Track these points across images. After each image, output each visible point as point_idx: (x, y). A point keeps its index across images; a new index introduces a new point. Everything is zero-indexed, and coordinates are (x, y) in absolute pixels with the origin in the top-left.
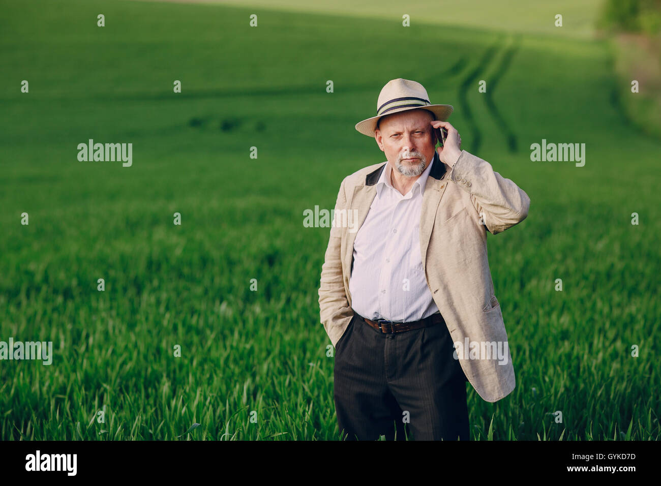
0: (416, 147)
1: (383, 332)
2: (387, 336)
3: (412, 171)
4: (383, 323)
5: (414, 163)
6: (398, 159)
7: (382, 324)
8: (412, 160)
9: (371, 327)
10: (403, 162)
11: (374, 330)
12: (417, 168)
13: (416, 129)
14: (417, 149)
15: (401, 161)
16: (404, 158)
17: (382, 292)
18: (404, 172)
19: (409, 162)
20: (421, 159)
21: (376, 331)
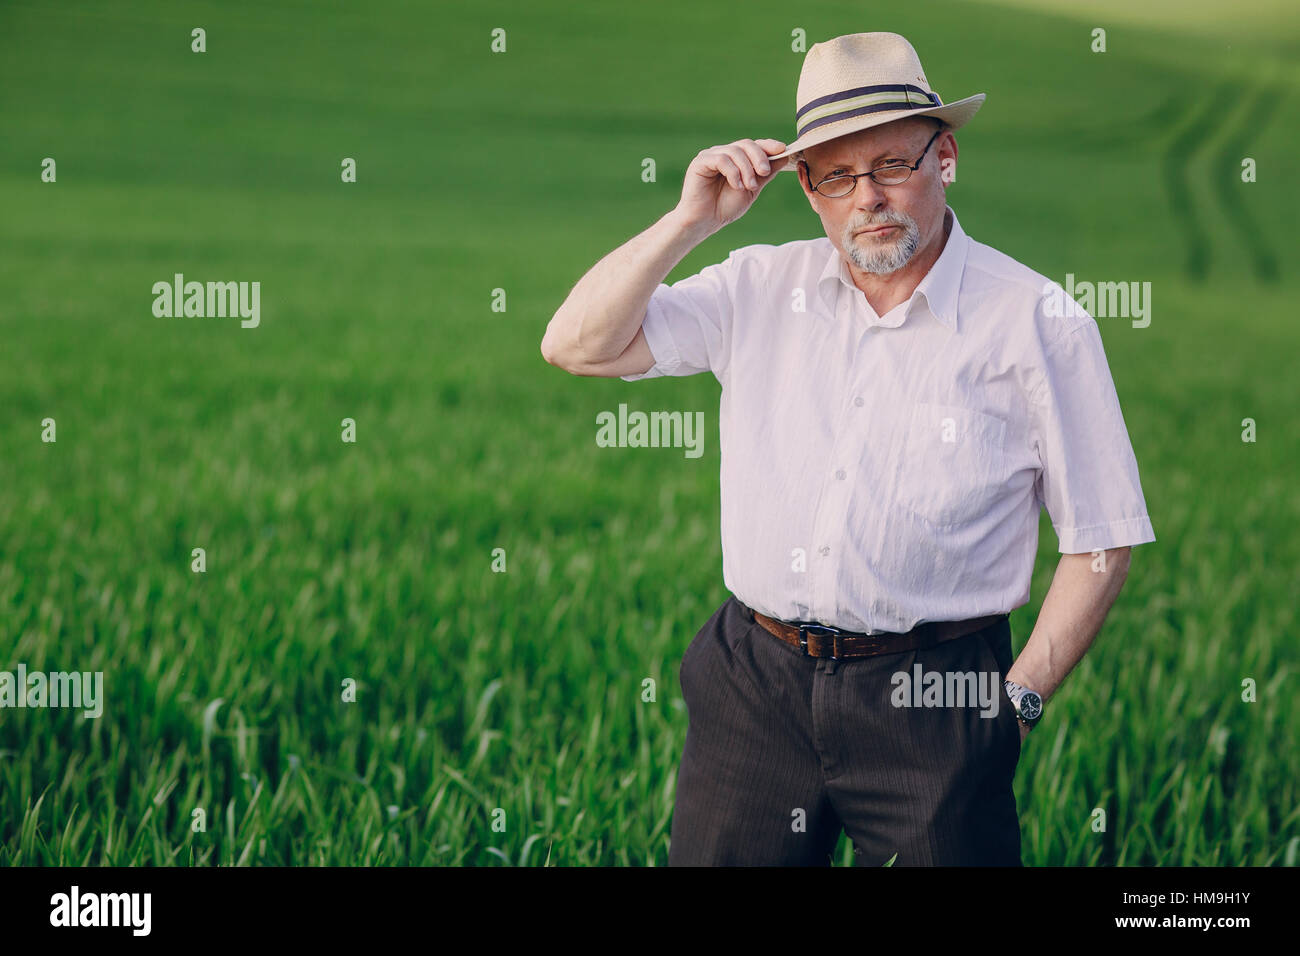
0: (888, 200)
1: (810, 653)
2: (819, 665)
3: (882, 258)
4: (812, 630)
5: (885, 238)
6: (846, 232)
7: (810, 634)
8: (880, 232)
9: (775, 638)
10: (859, 239)
11: (783, 646)
12: (895, 251)
13: (885, 155)
14: (891, 204)
15: (855, 235)
16: (859, 230)
17: (821, 551)
18: (863, 263)
19: (874, 238)
20: (902, 227)
21: (789, 650)
